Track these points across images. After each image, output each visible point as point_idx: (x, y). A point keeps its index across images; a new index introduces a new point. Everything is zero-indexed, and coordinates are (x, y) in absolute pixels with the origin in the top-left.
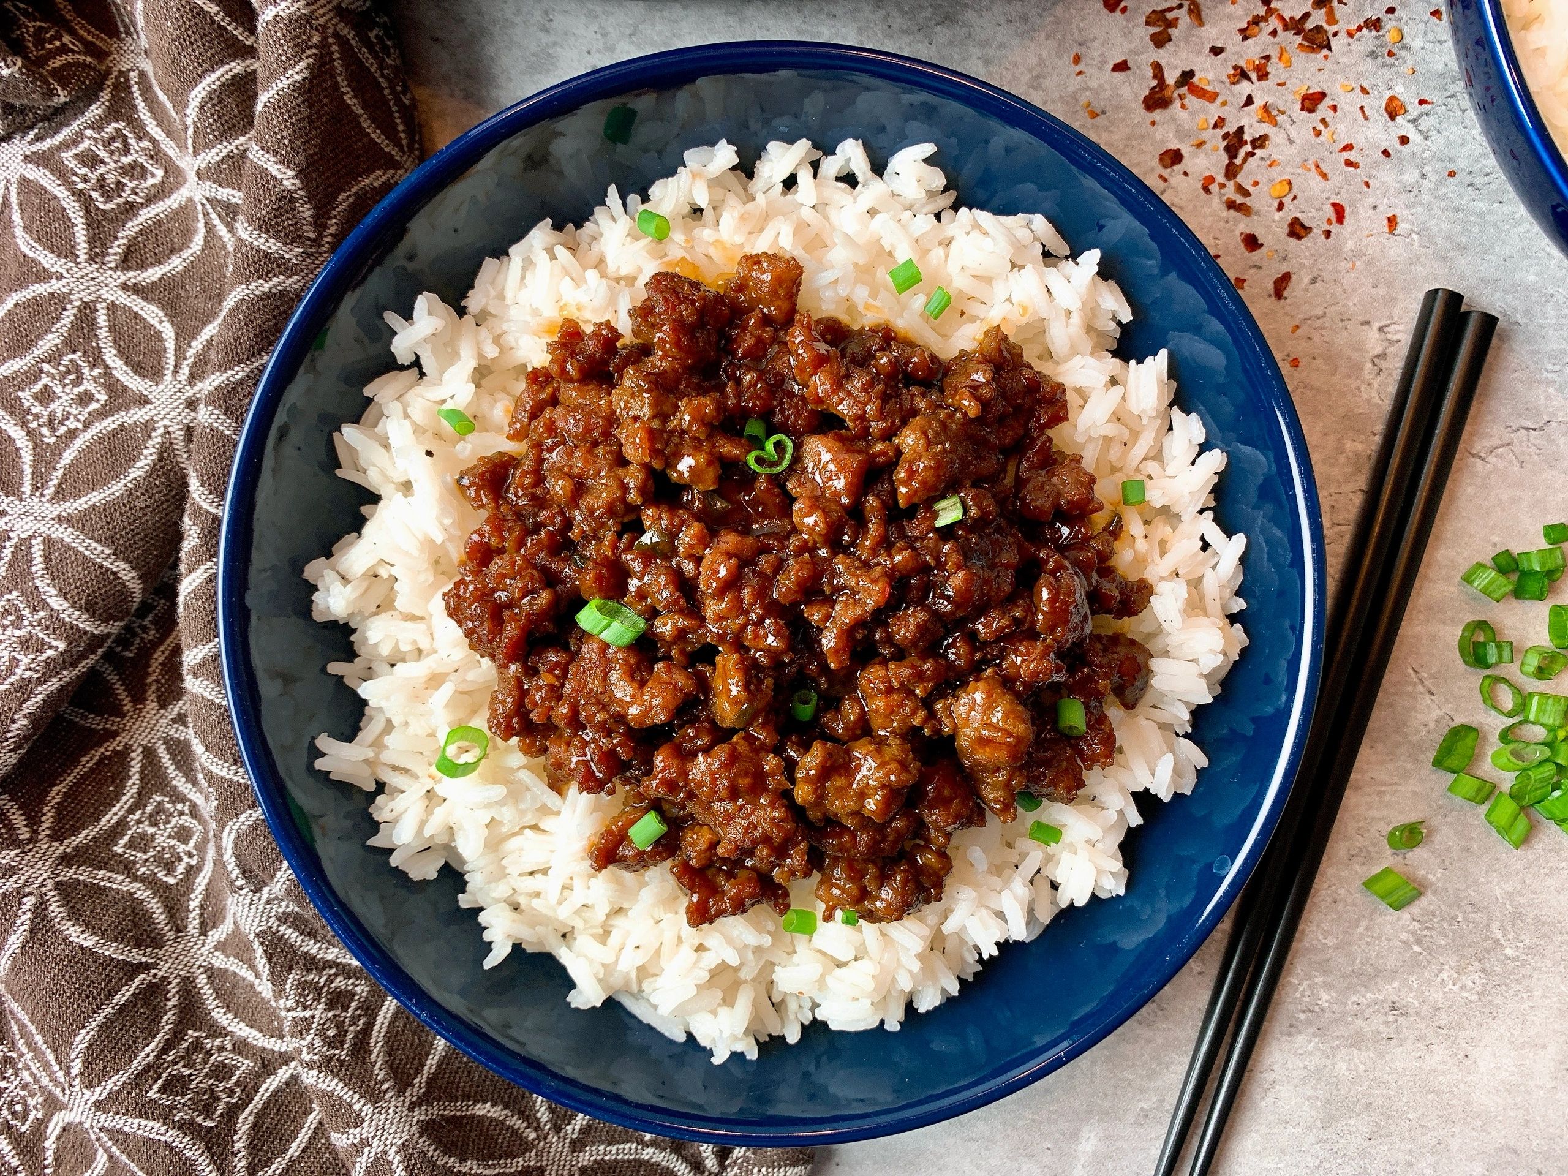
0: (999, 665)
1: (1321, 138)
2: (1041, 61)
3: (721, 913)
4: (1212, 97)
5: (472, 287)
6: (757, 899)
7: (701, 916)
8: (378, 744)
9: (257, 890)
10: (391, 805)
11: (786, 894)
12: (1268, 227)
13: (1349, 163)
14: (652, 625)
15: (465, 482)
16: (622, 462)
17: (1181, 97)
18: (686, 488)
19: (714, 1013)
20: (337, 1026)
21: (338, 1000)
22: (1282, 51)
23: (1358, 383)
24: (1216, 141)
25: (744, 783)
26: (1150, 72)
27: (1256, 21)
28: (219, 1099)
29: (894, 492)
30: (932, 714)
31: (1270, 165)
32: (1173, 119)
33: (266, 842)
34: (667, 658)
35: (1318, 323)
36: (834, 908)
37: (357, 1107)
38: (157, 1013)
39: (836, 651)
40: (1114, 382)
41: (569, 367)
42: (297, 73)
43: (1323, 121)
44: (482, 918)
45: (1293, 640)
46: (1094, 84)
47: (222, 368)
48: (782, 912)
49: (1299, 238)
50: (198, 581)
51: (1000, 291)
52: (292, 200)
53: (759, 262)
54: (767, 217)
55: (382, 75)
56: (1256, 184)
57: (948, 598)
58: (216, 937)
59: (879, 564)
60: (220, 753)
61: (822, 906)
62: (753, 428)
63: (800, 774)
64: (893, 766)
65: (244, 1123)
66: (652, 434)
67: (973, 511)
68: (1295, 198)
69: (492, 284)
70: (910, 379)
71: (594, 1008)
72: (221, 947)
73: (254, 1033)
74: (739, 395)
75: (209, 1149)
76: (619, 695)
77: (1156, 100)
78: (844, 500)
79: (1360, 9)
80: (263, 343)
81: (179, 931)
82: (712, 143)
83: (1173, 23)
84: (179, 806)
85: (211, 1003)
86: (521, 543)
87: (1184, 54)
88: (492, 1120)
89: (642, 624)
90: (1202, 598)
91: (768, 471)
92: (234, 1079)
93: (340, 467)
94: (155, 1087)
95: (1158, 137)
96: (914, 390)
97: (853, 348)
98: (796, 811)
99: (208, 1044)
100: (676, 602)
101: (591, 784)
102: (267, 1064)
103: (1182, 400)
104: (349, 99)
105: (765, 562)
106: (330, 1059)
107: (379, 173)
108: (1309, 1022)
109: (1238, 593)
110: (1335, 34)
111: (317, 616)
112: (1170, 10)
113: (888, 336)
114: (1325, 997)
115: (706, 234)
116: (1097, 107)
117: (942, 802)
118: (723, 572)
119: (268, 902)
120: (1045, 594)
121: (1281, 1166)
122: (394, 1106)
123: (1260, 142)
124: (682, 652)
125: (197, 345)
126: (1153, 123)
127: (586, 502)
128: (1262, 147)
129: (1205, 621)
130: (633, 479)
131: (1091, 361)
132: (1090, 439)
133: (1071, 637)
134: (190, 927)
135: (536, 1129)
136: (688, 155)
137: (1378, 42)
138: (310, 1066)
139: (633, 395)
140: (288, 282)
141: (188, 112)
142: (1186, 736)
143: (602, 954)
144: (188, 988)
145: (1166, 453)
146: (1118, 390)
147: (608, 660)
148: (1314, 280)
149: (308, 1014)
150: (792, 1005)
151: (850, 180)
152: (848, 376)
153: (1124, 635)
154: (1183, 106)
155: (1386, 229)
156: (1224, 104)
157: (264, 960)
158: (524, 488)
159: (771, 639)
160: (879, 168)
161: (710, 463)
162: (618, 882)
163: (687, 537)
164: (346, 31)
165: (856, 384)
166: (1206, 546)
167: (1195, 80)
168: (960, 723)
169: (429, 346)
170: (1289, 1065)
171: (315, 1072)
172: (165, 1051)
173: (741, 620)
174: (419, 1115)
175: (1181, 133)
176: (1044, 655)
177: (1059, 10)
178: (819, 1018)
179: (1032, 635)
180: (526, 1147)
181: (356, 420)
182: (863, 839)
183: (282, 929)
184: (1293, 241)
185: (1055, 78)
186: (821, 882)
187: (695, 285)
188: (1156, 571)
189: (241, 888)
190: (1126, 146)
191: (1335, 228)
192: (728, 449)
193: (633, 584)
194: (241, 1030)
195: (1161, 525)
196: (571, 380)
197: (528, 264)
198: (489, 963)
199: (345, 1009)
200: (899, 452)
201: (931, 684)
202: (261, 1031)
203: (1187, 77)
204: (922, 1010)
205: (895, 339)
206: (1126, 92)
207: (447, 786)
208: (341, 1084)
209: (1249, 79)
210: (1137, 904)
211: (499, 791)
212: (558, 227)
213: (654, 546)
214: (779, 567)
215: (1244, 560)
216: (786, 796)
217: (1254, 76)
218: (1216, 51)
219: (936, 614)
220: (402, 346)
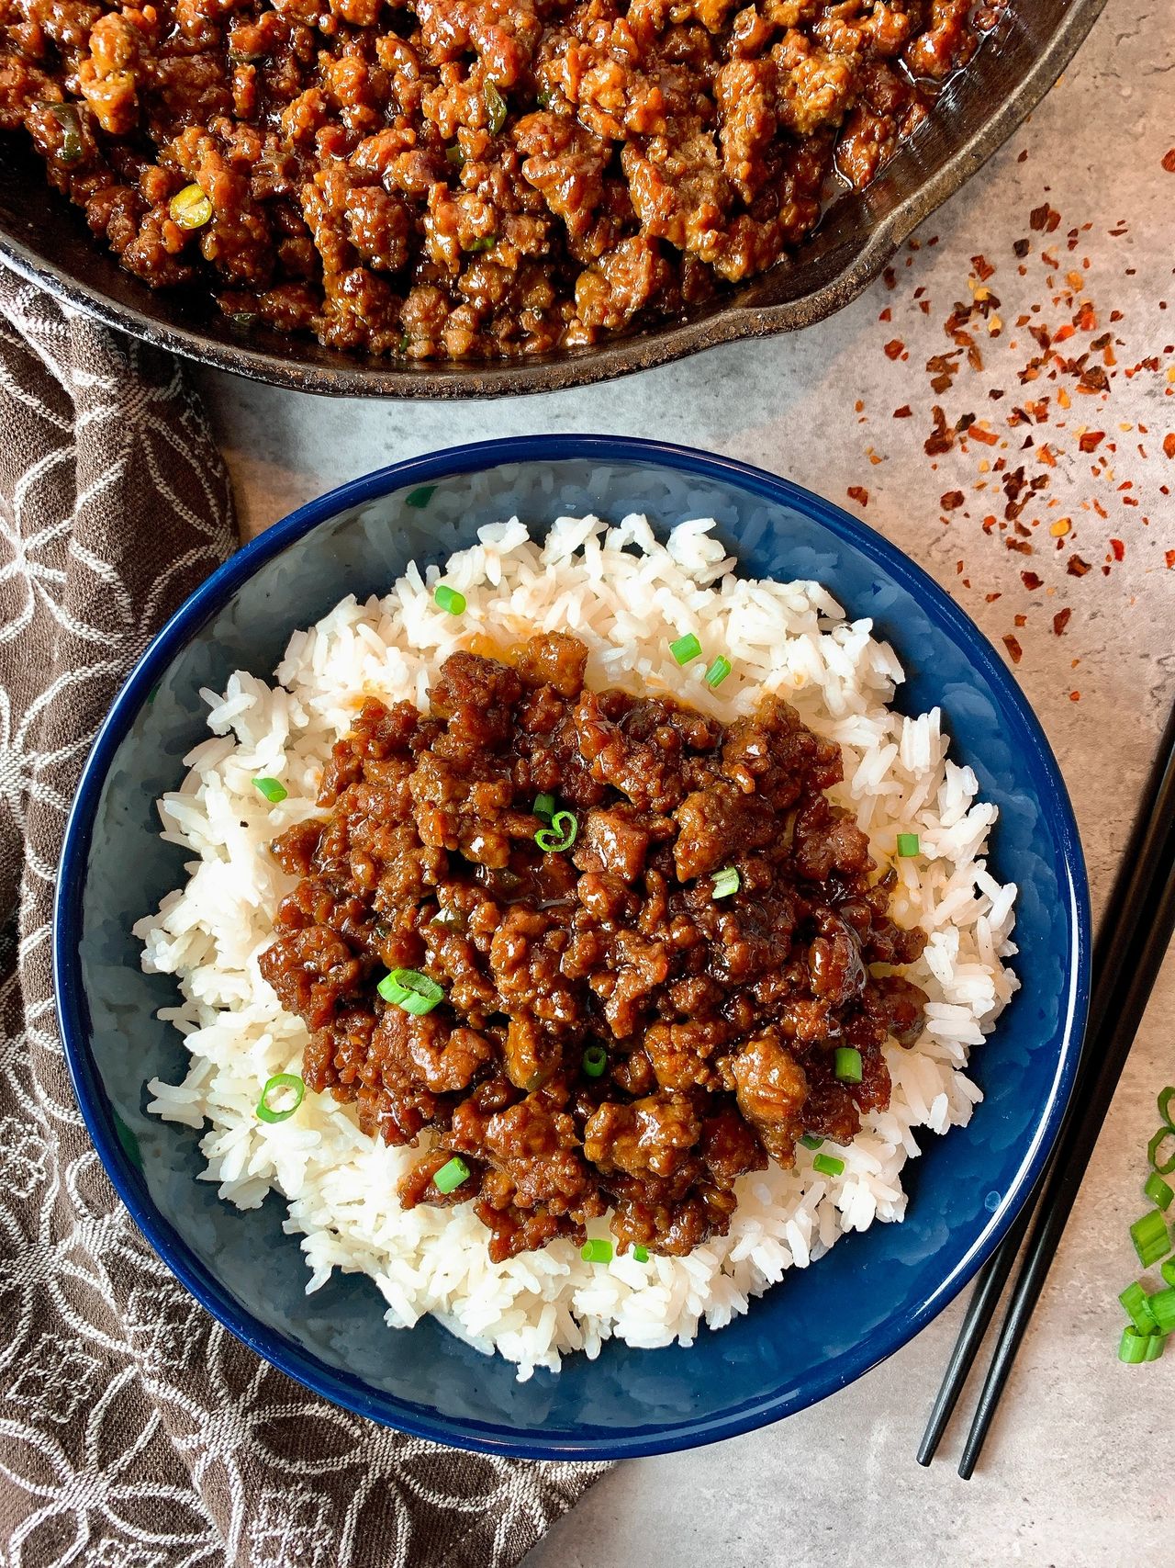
0: (778, 1022)
1: (1100, 477)
2: (824, 411)
3: (519, 1250)
4: (992, 440)
5: (283, 660)
6: (552, 1235)
7: (502, 1251)
8: (204, 1085)
9: (100, 1217)
10: (219, 1143)
11: (583, 1228)
12: (1049, 565)
13: (1127, 501)
14: (448, 994)
15: (277, 849)
16: (418, 843)
17: (962, 441)
18: (477, 865)
19: (520, 1332)
20: (175, 1339)
21: (176, 1313)
22: (1061, 393)
23: (1138, 714)
24: (996, 482)
25: (536, 1143)
26: (931, 417)
27: (1035, 364)
28: (71, 1397)
29: (673, 865)
30: (714, 1071)
31: (1050, 505)
32: (955, 463)
33: (103, 1180)
34: (463, 1021)
35: (1098, 657)
36: (627, 1243)
37: (194, 1415)
38: (13, 1319)
39: (620, 1022)
40: (891, 738)
41: (371, 748)
42: (113, 474)
43: (1102, 460)
44: (305, 1245)
45: (1063, 975)
46: (876, 430)
47: (52, 749)
48: (579, 1245)
49: (1079, 575)
50: (36, 943)
51: (776, 659)
52: (111, 591)
53: (546, 644)
54: (558, 588)
55: (194, 456)
56: (1036, 523)
57: (724, 969)
58: (65, 1246)
59: (658, 940)
60: (61, 1099)
61: (615, 1242)
62: (543, 804)
63: (589, 1135)
64: (674, 1128)
65: (95, 1418)
66: (445, 820)
67: (749, 883)
68: (1074, 536)
69: (301, 655)
70: (691, 750)
71: (406, 1329)
72: (70, 1256)
73: (101, 1335)
74: (528, 772)
75: (63, 1444)
76: (418, 1061)
77: (938, 444)
78: (627, 876)
79: (1139, 348)
80: (89, 723)
81: (31, 1241)
82: (505, 520)
83: (954, 368)
84: (29, 1127)
85: (62, 1308)
86: (329, 912)
87: (964, 399)
88: (320, 1419)
89: (439, 992)
90: (976, 943)
91: (555, 849)
92: (85, 1377)
93: (163, 830)
94: (13, 1389)
95: (940, 480)
96: (695, 761)
97: (637, 724)
98: (586, 1167)
99: (60, 1345)
100: (469, 977)
101: (396, 1136)
102: (115, 1364)
103: (956, 754)
104: (162, 489)
105: (551, 938)
106: (169, 1369)
107: (192, 551)
108: (1090, 1322)
109: (1012, 938)
110: (1114, 375)
111: (145, 969)
112: (951, 355)
113: (671, 708)
114: (1107, 1299)
115: (499, 607)
116: (879, 451)
117: (722, 1153)
118: (511, 953)
119: (109, 1228)
120: (819, 959)
121: (1065, 1456)
122: (229, 1412)
123: (1040, 482)
124: (478, 1016)
125: (30, 715)
126: (935, 467)
127: (387, 881)
128: (1042, 487)
129: (975, 967)
130: (429, 859)
131: (865, 721)
132: (865, 796)
133: (846, 995)
134: (41, 1238)
135: (361, 1427)
136: (484, 532)
137: (1157, 381)
138: (151, 1376)
139: (428, 781)
140: (109, 666)
141: (15, 499)
142: (963, 1070)
143: (415, 1280)
144: (41, 1293)
145: (941, 801)
146: (893, 748)
147: (409, 1028)
148: (1093, 616)
149: (148, 1328)
150: (593, 1323)
151: (634, 550)
152: (630, 754)
153: (902, 979)
154: (964, 449)
155: (1165, 564)
156: (1004, 446)
157: (107, 1280)
158: (332, 855)
159: (559, 1013)
160: (662, 537)
161: (499, 845)
162: (430, 1217)
163: (478, 916)
164: (159, 425)
165: (636, 764)
166: (978, 894)
167: (975, 423)
168: (740, 1082)
169: (242, 720)
170: (1073, 1363)
171: (156, 1382)
172: (21, 1354)
173: (530, 994)
174: (252, 1420)
175: (962, 476)
176: (819, 1016)
177: (841, 359)
178: (617, 1336)
179: (807, 996)
180: (352, 1444)
181: (177, 789)
182: (652, 1188)
183: (123, 1250)
184: (1073, 578)
185: (838, 426)
186: (615, 1218)
187: (487, 666)
188: (932, 918)
189: (85, 1216)
190: (908, 490)
191: (1114, 565)
192: (517, 828)
193: (430, 955)
194: (90, 1332)
195: (936, 873)
196: (373, 758)
197: (333, 638)
198: (311, 1288)
199: (183, 1321)
200: (678, 828)
201: (711, 1046)
202: (108, 1334)
203: (967, 420)
204: (713, 1328)
205: (677, 710)
206: (908, 437)
207: (266, 1129)
208: (180, 1393)
209: (1028, 420)
210: (917, 1229)
211: (315, 1136)
212: (362, 601)
213: (449, 924)
214: (564, 945)
215: (1016, 907)
216: (578, 1151)
217: (1033, 418)
218: (996, 394)
219: (713, 982)
220: (216, 721)
